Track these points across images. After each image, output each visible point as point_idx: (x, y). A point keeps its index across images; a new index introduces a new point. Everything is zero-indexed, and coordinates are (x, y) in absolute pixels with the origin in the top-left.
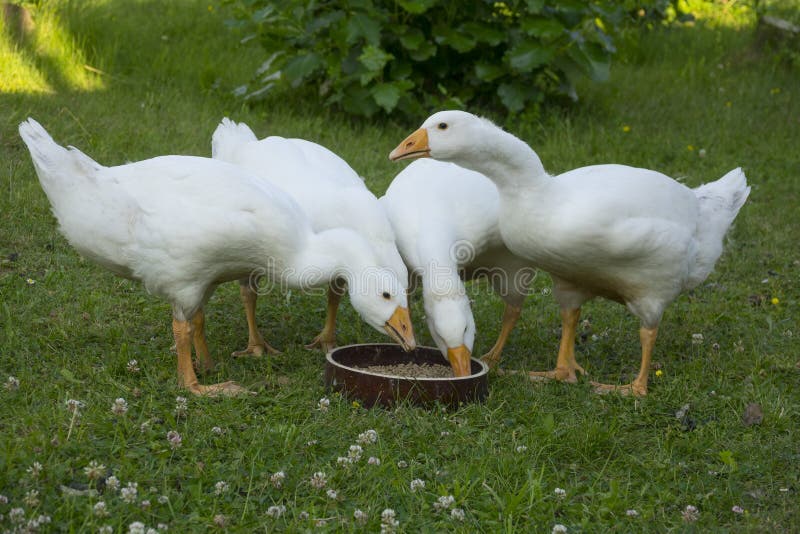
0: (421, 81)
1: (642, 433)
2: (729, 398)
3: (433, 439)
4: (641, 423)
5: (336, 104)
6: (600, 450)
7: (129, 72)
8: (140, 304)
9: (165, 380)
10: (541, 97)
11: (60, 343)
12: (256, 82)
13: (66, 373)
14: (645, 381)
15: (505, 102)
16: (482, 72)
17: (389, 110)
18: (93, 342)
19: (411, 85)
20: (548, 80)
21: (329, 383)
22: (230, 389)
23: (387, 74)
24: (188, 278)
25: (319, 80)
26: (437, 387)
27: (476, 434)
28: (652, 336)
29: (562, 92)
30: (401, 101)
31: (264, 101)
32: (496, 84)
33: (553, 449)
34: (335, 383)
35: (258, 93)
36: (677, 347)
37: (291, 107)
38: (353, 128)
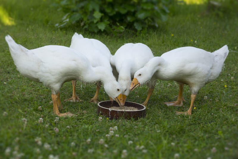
0: (111, 21)
1: (193, 126)
2: (217, 115)
3: (132, 129)
4: (192, 123)
5: (86, 29)
6: (182, 131)
7: (22, 19)
8: (38, 89)
9: (50, 112)
10: (147, 26)
11: (17, 101)
12: (61, 22)
13: (20, 110)
14: (191, 110)
15: (136, 28)
16: (129, 19)
17: (102, 30)
18: (26, 101)
19: (109, 23)
20: (149, 21)
21: (99, 112)
22: (70, 115)
23: (101, 20)
24: (57, 81)
25: (80, 22)
26: (132, 113)
27: (144, 127)
28: (194, 97)
29: (152, 24)
30: (106, 28)
31: (64, 28)
32: (133, 22)
33: (167, 131)
34: (101, 112)
35: (62, 25)
36: (198, 100)
37: (72, 29)
38: (92, 36)
